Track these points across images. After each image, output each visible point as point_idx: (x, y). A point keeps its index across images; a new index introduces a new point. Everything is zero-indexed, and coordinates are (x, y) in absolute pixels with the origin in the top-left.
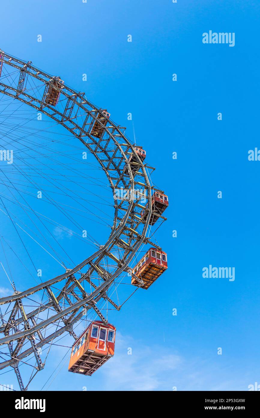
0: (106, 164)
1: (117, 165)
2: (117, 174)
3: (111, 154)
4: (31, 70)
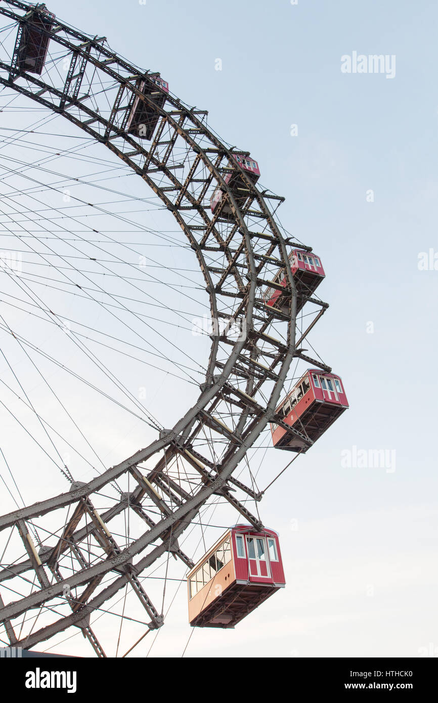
1: (196, 198)
2: (199, 217)
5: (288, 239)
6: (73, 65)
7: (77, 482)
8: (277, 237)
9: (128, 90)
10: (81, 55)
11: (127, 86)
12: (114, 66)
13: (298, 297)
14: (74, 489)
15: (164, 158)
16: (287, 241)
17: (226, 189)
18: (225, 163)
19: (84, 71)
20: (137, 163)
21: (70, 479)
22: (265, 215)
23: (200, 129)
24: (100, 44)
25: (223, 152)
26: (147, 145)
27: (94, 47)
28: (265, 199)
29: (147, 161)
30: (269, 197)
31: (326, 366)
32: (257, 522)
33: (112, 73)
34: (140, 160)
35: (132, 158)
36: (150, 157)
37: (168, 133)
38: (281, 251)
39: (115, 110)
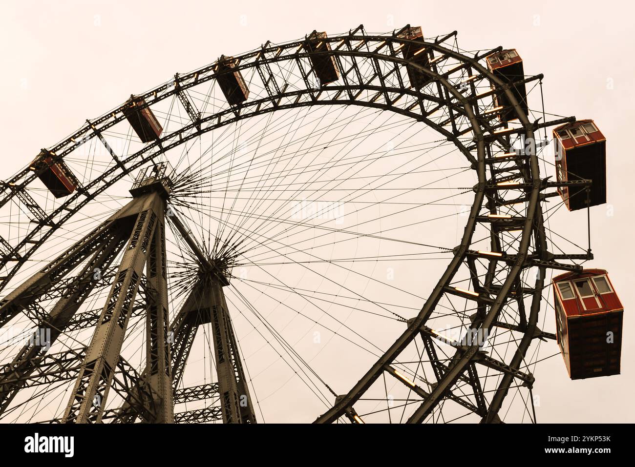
0: (381, 100)
1: (398, 86)
2: (410, 97)
3: (377, 82)
4: (185, 83)
5: (476, 55)
6: (261, 75)
7: (410, 319)
8: (467, 61)
9: (303, 58)
10: (261, 64)
11: (300, 57)
12: (285, 53)
13: (511, 88)
14: (410, 325)
15: (359, 80)
16: (477, 58)
17: (406, 62)
18: (396, 46)
19: (271, 72)
20: (344, 99)
21: (404, 320)
22: (448, 54)
23: (363, 41)
24: (268, 47)
25: (389, 41)
26: (340, 82)
27: (265, 52)
28: (441, 45)
29: (348, 92)
30: (442, 40)
31: (568, 118)
32: (573, 266)
33: (285, 58)
34: (344, 96)
35: (340, 99)
36: (347, 87)
37: (346, 62)
38: (477, 69)
39: (305, 78)
